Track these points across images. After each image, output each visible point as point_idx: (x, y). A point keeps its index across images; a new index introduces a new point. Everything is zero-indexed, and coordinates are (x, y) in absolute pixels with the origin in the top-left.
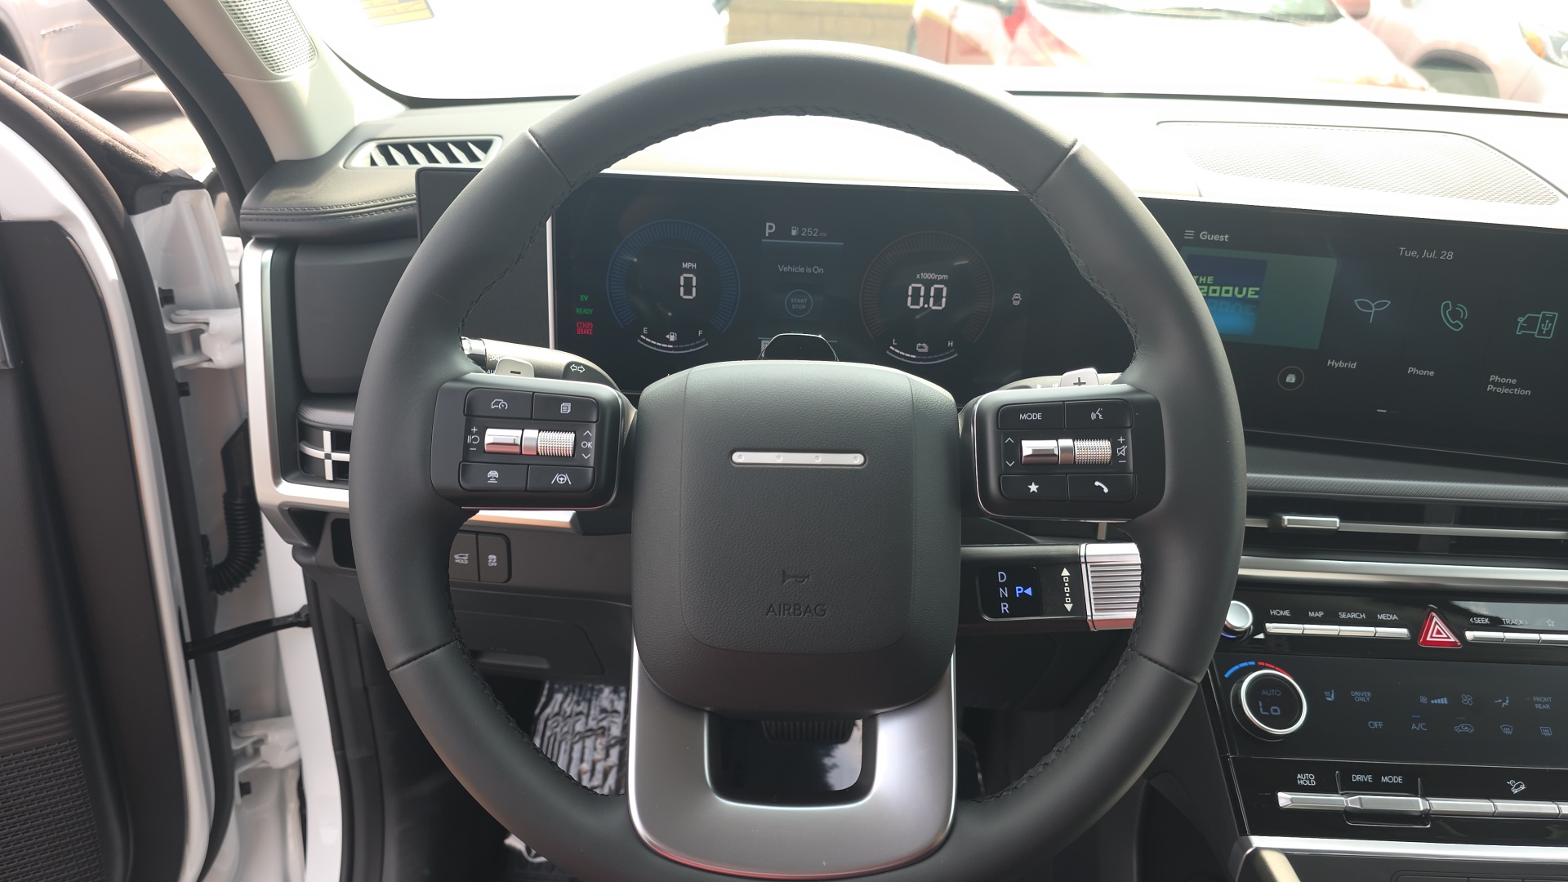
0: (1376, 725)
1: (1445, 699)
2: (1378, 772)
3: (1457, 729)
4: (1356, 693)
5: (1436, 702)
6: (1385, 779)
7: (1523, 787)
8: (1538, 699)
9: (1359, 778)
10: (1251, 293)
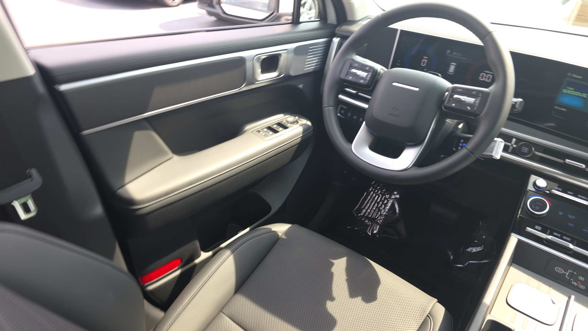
0: (571, 225)
2: (563, 235)
4: (570, 216)
6: (565, 237)
10: (585, 95)
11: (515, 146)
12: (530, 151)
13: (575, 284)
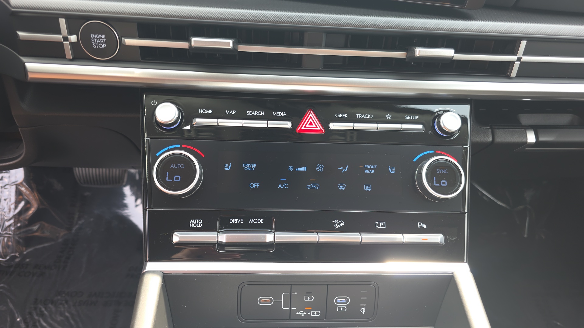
0: (254, 186)
1: (305, 168)
2: (247, 216)
3: (308, 187)
4: (247, 165)
5: (299, 169)
6: (252, 221)
7: (342, 224)
8: (368, 167)
9: (234, 221)
11: (73, 38)
12: (111, 41)
13: (302, 313)
